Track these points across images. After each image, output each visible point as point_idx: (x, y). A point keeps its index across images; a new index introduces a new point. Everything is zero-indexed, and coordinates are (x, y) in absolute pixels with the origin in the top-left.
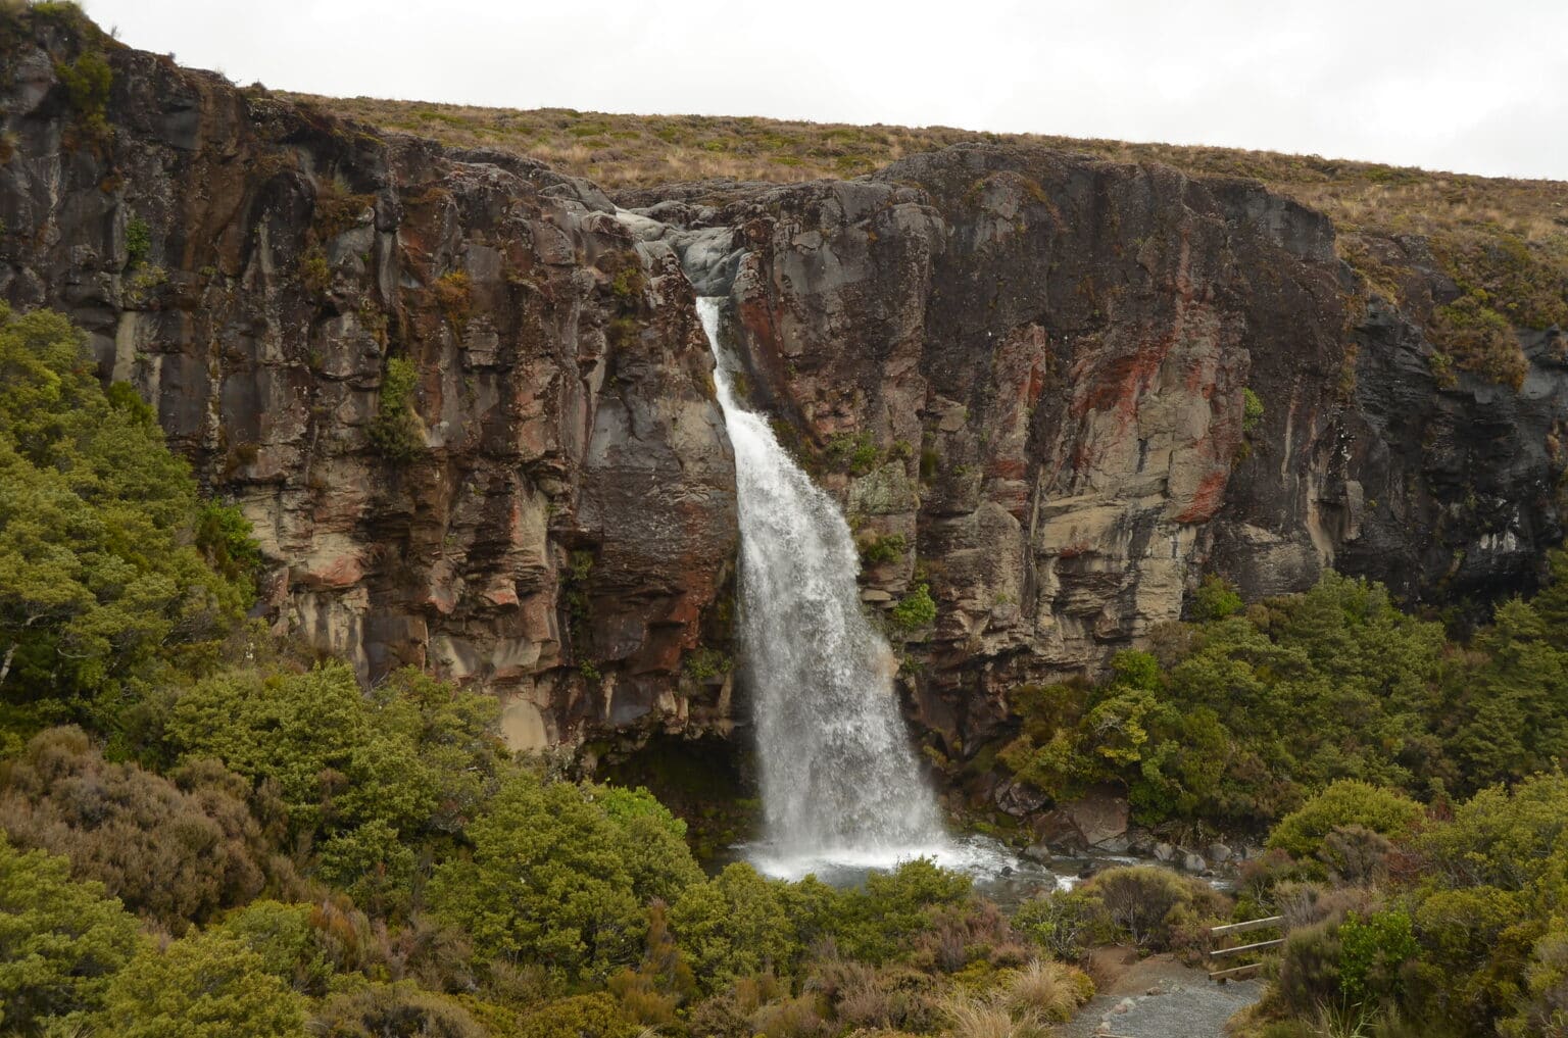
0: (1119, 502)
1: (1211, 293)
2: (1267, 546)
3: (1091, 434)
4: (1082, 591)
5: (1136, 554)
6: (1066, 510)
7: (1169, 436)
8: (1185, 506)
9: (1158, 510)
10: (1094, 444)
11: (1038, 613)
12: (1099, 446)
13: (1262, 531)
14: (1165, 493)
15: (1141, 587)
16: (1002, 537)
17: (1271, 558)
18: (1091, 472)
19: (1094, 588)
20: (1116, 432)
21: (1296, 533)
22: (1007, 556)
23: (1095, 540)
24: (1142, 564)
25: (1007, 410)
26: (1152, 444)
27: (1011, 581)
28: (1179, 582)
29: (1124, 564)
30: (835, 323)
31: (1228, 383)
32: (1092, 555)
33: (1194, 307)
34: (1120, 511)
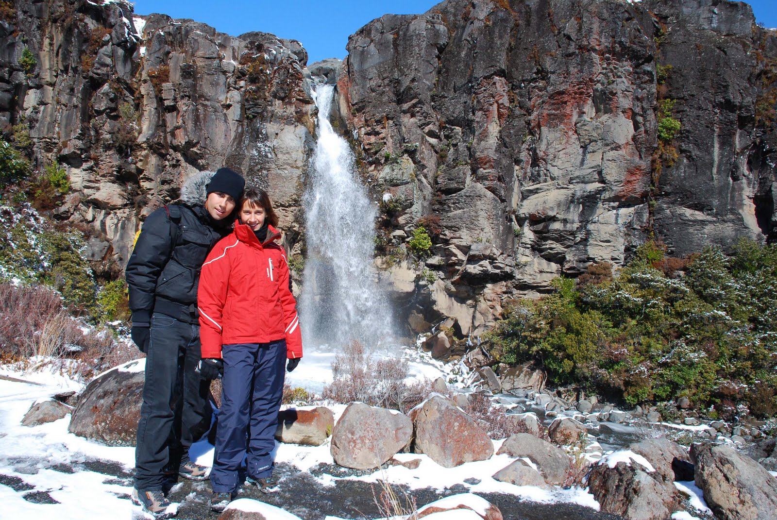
0: (571, 186)
1: (618, 48)
2: (703, 223)
3: (545, 142)
4: (550, 242)
5: (585, 220)
6: (535, 191)
7: (599, 143)
8: (617, 189)
9: (599, 192)
10: (547, 149)
11: (515, 253)
12: (551, 150)
13: (697, 212)
14: (602, 181)
15: (591, 241)
16: (479, 202)
17: (706, 231)
18: (549, 167)
19: (557, 240)
20: (564, 142)
21: (730, 216)
22: (482, 214)
23: (552, 209)
24: (590, 227)
25: (481, 127)
26: (590, 148)
27: (488, 229)
28: (622, 240)
29: (576, 225)
30: (373, 83)
31: (643, 108)
32: (554, 219)
33: (608, 59)
34: (570, 192)
